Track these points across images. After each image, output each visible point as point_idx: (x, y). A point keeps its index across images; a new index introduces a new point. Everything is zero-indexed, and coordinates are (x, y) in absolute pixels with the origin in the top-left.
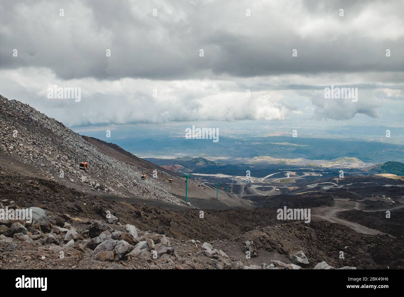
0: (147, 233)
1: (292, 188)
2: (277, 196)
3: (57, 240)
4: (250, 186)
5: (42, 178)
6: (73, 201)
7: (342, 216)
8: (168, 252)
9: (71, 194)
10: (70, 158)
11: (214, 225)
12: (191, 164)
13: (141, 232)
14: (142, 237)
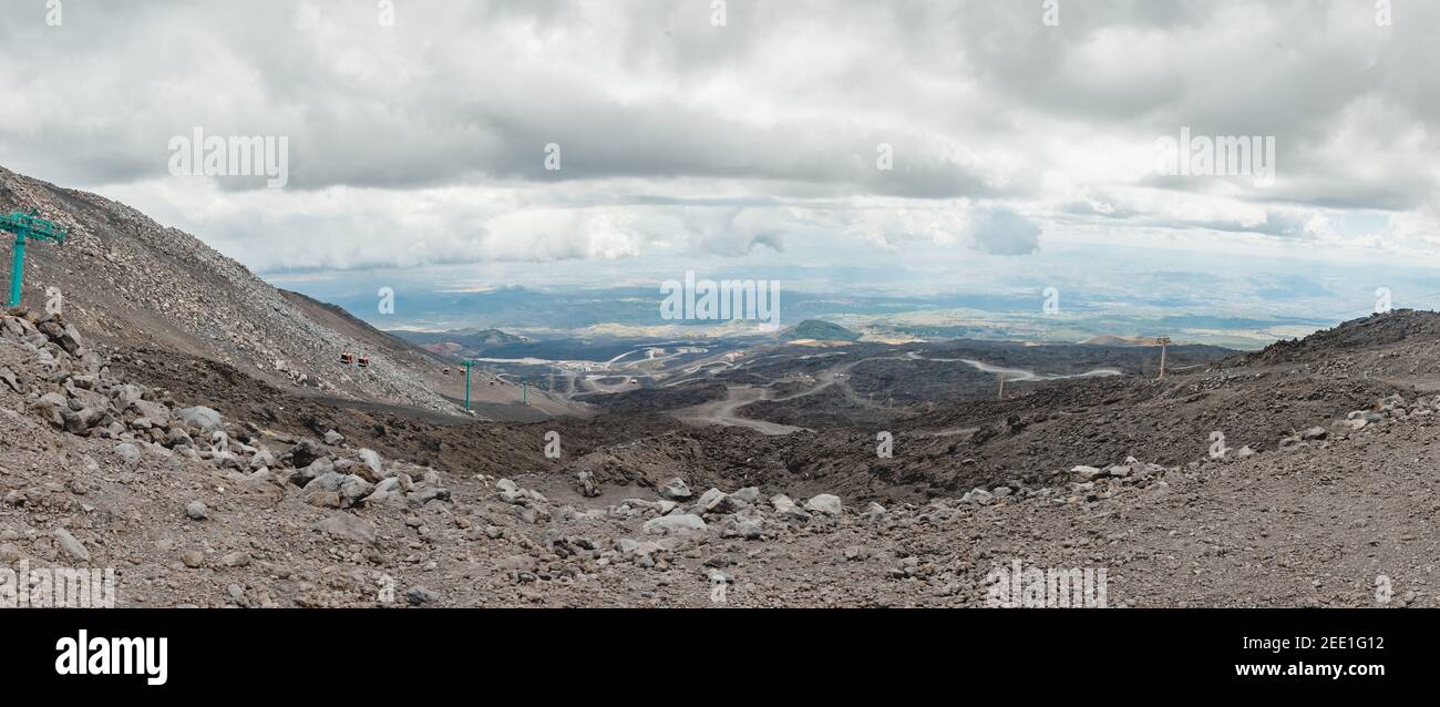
0: (396, 463)
1: (658, 376)
2: (634, 392)
3: (239, 464)
4: (584, 378)
5: (212, 359)
6: (262, 402)
7: (740, 413)
8: (440, 496)
9: (258, 389)
10: (257, 328)
11: (520, 449)
12: (476, 341)
13: (387, 462)
14: (389, 471)
